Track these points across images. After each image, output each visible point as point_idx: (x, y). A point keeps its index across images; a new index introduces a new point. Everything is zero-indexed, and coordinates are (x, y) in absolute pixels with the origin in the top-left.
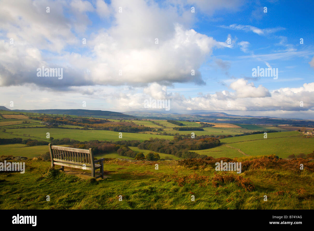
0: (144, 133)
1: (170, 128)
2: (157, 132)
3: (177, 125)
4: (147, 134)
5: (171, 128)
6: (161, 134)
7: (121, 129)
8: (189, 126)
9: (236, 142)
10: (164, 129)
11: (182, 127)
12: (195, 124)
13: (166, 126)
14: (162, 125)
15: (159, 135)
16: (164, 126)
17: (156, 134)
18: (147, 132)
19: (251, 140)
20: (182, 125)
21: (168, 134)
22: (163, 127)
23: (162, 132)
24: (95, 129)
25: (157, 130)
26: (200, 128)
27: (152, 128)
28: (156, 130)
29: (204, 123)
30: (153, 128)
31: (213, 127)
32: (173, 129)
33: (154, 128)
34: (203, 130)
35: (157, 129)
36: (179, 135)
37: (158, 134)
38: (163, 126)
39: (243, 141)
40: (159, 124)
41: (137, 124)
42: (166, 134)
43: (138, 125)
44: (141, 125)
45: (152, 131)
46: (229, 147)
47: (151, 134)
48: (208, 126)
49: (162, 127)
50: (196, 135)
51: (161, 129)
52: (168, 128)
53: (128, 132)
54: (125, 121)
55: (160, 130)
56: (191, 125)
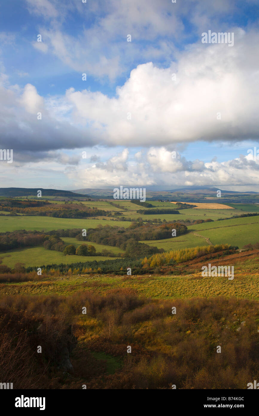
0: (95, 219)
1: (133, 211)
2: (113, 216)
3: (144, 206)
4: (98, 219)
5: (134, 211)
7: (62, 214)
8: (160, 208)
9: (208, 229)
10: (124, 213)
11: (151, 209)
12: (169, 205)
13: (128, 208)
14: (122, 208)
15: (116, 220)
16: (125, 208)
17: (111, 220)
18: (99, 217)
19: (229, 226)
20: (150, 206)
21: (127, 219)
22: (124, 209)
23: (120, 217)
24: (27, 214)
25: (113, 214)
26: (174, 210)
27: (108, 212)
28: (112, 215)
29: (182, 203)
30: (109, 211)
31: (195, 209)
32: (136, 212)
33: (110, 212)
34: (179, 212)
36: (142, 220)
37: (113, 220)
38: (123, 209)
40: (119, 205)
41: (88, 206)
42: (124, 220)
43: (90, 208)
44: (94, 208)
45: (107, 215)
46: (197, 235)
47: (104, 219)
48: (187, 207)
50: (166, 220)
51: (120, 212)
52: (131, 211)
53: (72, 218)
54: (72, 203)
55: (118, 214)
56: (164, 206)
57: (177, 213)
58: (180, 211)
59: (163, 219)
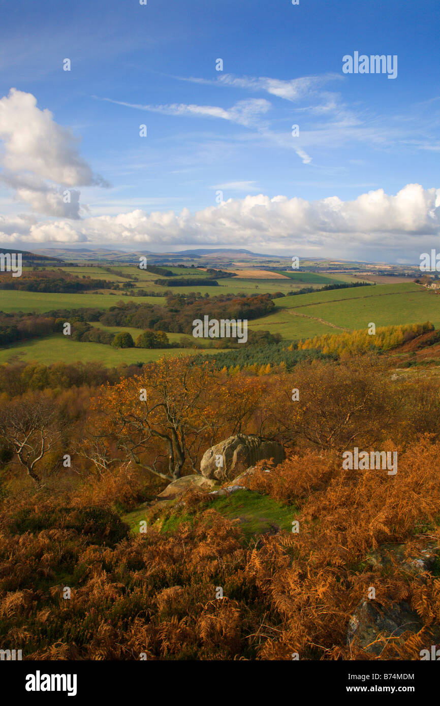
0: (97, 293)
1: (147, 281)
2: (122, 289)
3: (160, 274)
4: (103, 294)
5: (149, 281)
6: (133, 294)
7: (43, 285)
8: (186, 277)
10: (138, 284)
11: (172, 278)
12: (196, 273)
13: (138, 277)
14: (129, 276)
15: (130, 295)
16: (133, 277)
17: (123, 294)
18: (102, 291)
20: (170, 274)
21: (149, 294)
22: (132, 279)
23: (136, 291)
25: (121, 285)
26: (210, 280)
27: (110, 282)
28: (120, 287)
29: (216, 269)
30: (112, 281)
31: (235, 278)
32: (153, 283)
33: (113, 283)
34: (217, 283)
35: (123, 284)
36: (172, 294)
37: (126, 295)
38: (130, 278)
39: (319, 303)
40: (121, 273)
41: (74, 274)
42: (143, 294)
43: (77, 277)
44: (84, 277)
45: (112, 288)
47: (112, 294)
48: (224, 276)
49: (130, 280)
50: (209, 294)
51: (132, 283)
52: (143, 281)
53: (59, 292)
54: (44, 269)
55: (129, 285)
56: (189, 274)
57: (215, 284)
58: (220, 282)
59: (205, 293)
